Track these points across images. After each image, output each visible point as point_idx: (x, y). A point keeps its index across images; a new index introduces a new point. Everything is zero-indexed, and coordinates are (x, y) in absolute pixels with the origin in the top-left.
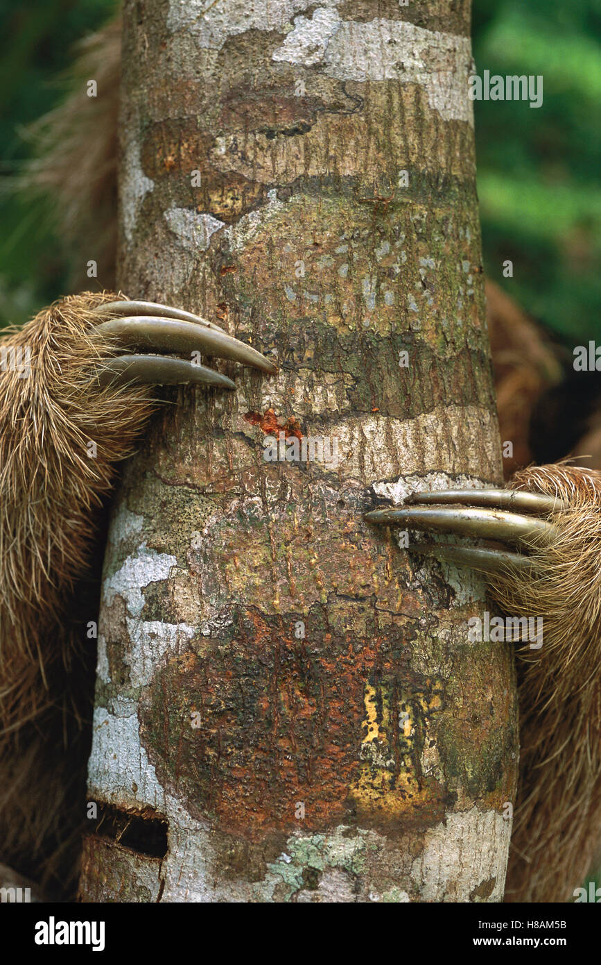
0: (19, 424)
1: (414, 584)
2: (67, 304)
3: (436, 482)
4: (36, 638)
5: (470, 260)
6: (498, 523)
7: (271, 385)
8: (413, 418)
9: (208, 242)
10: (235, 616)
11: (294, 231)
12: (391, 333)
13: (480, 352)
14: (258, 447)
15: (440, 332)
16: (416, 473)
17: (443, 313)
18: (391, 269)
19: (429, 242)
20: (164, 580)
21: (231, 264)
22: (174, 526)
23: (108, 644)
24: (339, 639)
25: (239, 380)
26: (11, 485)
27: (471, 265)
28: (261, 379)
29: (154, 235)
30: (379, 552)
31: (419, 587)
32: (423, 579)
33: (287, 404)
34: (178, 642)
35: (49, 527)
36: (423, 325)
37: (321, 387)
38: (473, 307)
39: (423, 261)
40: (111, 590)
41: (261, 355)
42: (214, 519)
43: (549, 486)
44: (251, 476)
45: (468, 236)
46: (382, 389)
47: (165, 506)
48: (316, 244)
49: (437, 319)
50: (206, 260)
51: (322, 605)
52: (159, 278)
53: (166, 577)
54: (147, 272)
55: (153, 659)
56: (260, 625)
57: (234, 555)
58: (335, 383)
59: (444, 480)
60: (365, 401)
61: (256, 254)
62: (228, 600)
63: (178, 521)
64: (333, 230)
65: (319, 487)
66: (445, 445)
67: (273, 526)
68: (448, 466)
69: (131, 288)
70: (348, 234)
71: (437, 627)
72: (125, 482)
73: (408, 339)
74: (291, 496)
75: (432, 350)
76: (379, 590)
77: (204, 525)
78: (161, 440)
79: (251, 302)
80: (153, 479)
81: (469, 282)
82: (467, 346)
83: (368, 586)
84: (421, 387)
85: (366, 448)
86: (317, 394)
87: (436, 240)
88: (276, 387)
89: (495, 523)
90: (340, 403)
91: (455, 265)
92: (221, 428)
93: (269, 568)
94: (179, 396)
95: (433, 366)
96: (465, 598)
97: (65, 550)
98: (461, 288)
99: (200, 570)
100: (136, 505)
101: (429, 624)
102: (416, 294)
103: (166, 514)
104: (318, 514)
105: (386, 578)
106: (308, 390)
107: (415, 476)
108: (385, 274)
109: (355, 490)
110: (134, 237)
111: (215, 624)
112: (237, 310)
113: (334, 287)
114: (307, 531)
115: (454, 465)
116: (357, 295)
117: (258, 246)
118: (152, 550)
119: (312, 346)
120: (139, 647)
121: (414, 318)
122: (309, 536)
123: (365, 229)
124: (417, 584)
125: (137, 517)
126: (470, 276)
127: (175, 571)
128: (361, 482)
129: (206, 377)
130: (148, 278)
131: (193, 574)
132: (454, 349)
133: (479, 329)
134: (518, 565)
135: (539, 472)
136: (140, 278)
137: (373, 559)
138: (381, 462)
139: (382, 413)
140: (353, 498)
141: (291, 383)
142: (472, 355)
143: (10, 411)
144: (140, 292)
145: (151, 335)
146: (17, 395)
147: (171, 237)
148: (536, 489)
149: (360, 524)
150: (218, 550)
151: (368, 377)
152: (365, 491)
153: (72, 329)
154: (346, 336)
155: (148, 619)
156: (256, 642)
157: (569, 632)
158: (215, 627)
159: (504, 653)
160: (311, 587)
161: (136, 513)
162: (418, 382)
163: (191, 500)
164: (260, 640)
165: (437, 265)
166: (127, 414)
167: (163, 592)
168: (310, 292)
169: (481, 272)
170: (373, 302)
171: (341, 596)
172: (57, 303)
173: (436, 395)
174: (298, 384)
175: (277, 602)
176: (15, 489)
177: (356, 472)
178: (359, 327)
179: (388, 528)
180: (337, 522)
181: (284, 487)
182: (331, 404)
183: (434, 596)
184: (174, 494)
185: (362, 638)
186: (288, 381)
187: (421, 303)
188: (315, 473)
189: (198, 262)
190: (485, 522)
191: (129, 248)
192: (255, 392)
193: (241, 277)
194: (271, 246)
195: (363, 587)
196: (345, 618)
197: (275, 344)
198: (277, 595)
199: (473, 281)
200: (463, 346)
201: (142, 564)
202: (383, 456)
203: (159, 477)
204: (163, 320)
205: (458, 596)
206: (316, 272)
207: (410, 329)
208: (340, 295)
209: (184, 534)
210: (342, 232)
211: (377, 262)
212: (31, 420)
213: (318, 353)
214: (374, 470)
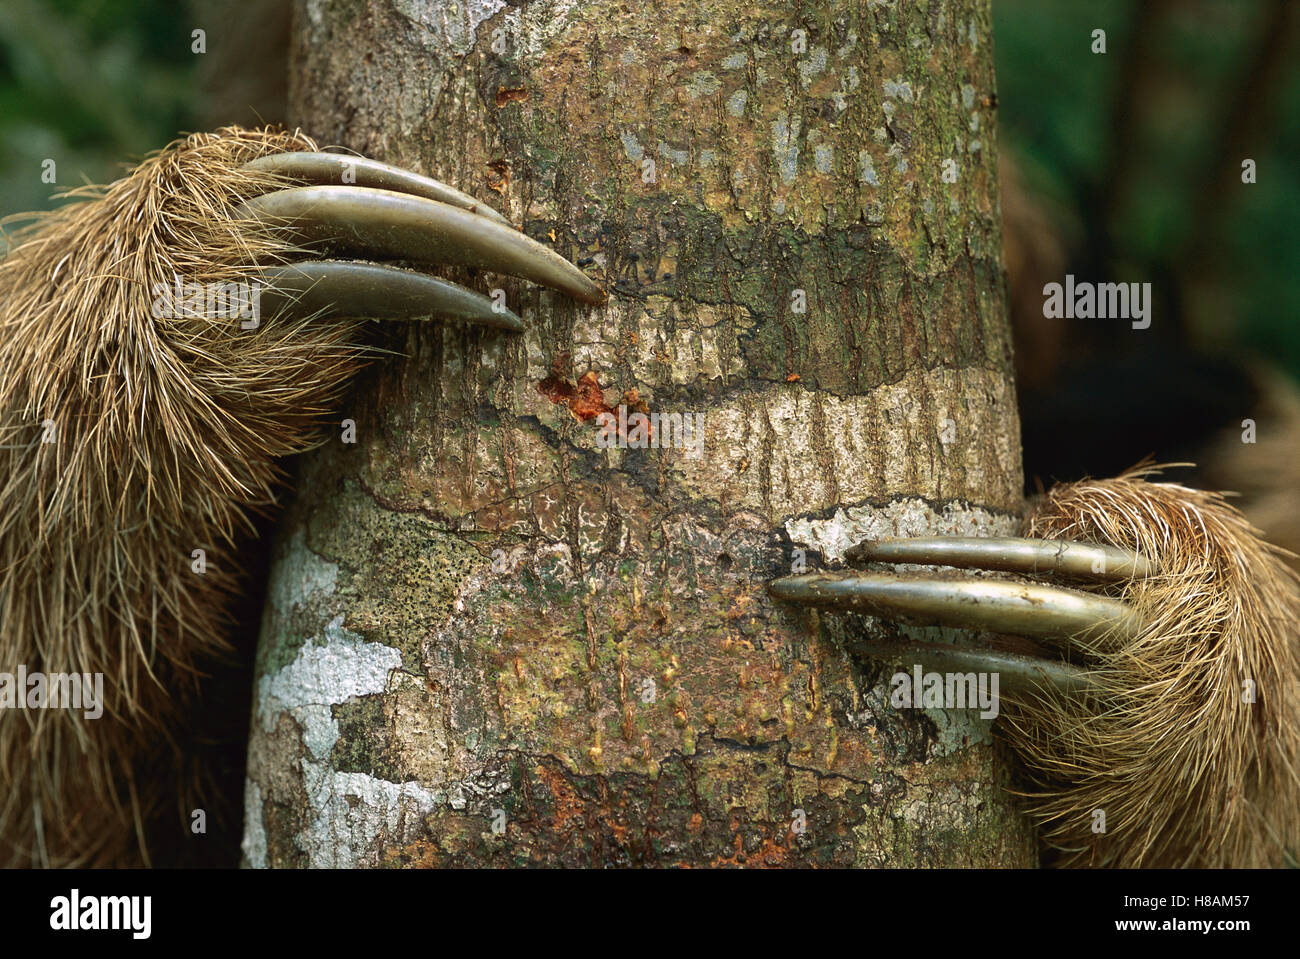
0: (97, 385)
1: (861, 716)
2: (193, 152)
3: (906, 517)
4: (128, 771)
5: (975, 84)
6: (1030, 609)
7: (591, 325)
8: (865, 394)
9: (472, 37)
10: (515, 775)
11: (641, 23)
12: (826, 226)
13: (989, 261)
14: (564, 448)
15: (918, 225)
16: (869, 501)
17: (926, 189)
18: (829, 103)
19: (902, 49)
20: (377, 695)
21: (517, 83)
22: (398, 590)
23: (267, 803)
24: (717, 825)
25: (529, 314)
26: (80, 497)
27: (977, 94)
28: (574, 314)
29: (366, 18)
30: (797, 656)
31: (870, 722)
32: (878, 706)
33: (622, 364)
34: (403, 819)
35: (154, 575)
36: (888, 211)
37: (690, 332)
38: (980, 176)
39: (890, 87)
40: (274, 701)
41: (574, 268)
42: (477, 584)
43: (1120, 527)
44: (550, 502)
45: (973, 36)
46: (807, 337)
47: (380, 550)
48: (684, 50)
49: (914, 200)
50: (467, 74)
51: (685, 758)
52: (374, 104)
53: (380, 690)
54: (351, 89)
55: (354, 848)
56: (563, 795)
57: (515, 655)
58: (718, 324)
59: (921, 512)
60: (774, 360)
61: (567, 66)
62: (501, 742)
63: (405, 582)
64: (719, 23)
65: (683, 528)
66: (924, 446)
67: (592, 601)
68: (929, 486)
69: (318, 116)
70: (746, 32)
71: (903, 798)
72: (303, 493)
73: (859, 240)
74: (628, 543)
75: (903, 262)
76: (795, 730)
77: (456, 592)
78: (374, 421)
79: (556, 159)
80: (358, 495)
81: (973, 127)
82: (968, 251)
83: (774, 721)
84: (881, 333)
85: (774, 452)
86: (682, 345)
87: (916, 45)
88: (601, 330)
89: (1026, 610)
90: (726, 363)
91: (949, 94)
92: (493, 407)
93: (583, 684)
94: (411, 337)
95: (905, 292)
96: (956, 741)
97: (186, 619)
98: (958, 139)
99: (448, 680)
100: (323, 542)
101: (887, 794)
102: (876, 152)
103: (381, 567)
104: (681, 580)
105: (808, 707)
106: (663, 336)
107: (867, 507)
108: (818, 112)
109: (752, 533)
110: (325, 17)
111: (476, 788)
112: (528, 176)
113: (718, 135)
114: (658, 613)
115: (939, 485)
116: (762, 153)
117: (571, 49)
118: (354, 634)
119: (673, 250)
120: (326, 820)
121: (871, 198)
122: (661, 622)
123: (780, 22)
124: (867, 715)
125: (326, 565)
126: (975, 116)
127: (398, 678)
128: (763, 518)
129: (465, 307)
130: (352, 102)
131: (433, 686)
132: (944, 258)
133: (988, 216)
134: (1062, 686)
135: (1097, 495)
136: (336, 100)
137: (785, 668)
138: (802, 479)
139: (805, 384)
140: (749, 550)
141: (631, 323)
142: (976, 270)
143: (79, 358)
144: (336, 126)
145: (359, 226)
146: (94, 329)
147: (399, 24)
148: (1096, 536)
149: (760, 601)
150: (484, 643)
151: (780, 315)
152: (770, 535)
153: (203, 205)
154: (740, 232)
155: (344, 767)
156: (555, 828)
157: (1146, 802)
158: (476, 795)
159: (1023, 840)
160: (664, 724)
161: (324, 558)
162: (875, 323)
163: (432, 542)
164: (563, 823)
165: (915, 95)
166: (309, 371)
167: (374, 719)
168: (671, 144)
169: (993, 105)
170: (793, 166)
171: (723, 741)
172: (174, 147)
173: (909, 349)
174: (645, 326)
175: (597, 750)
176: (87, 506)
177: (754, 499)
178: (766, 214)
179: (814, 610)
180: (716, 597)
181: (615, 525)
182: (710, 365)
183: (898, 738)
184: (397, 528)
185: (762, 822)
186: (625, 320)
187: (884, 169)
188: (674, 500)
189: (452, 76)
190: (1006, 608)
191: (315, 39)
192: (559, 337)
193: (537, 111)
194: (596, 51)
195: (765, 724)
196: (730, 784)
197: (602, 244)
198: (598, 738)
199: (980, 125)
200: (961, 251)
201: (335, 659)
202: (807, 467)
203: (369, 492)
204: (382, 195)
205: (942, 736)
206: (683, 105)
207: (862, 219)
208: (729, 152)
209: (418, 607)
210: (737, 28)
211: (802, 89)
212: (120, 379)
213: (685, 266)
214: (789, 495)
